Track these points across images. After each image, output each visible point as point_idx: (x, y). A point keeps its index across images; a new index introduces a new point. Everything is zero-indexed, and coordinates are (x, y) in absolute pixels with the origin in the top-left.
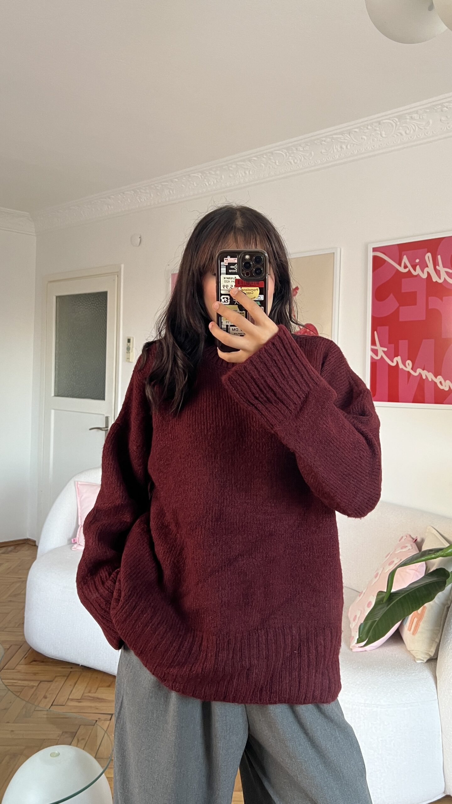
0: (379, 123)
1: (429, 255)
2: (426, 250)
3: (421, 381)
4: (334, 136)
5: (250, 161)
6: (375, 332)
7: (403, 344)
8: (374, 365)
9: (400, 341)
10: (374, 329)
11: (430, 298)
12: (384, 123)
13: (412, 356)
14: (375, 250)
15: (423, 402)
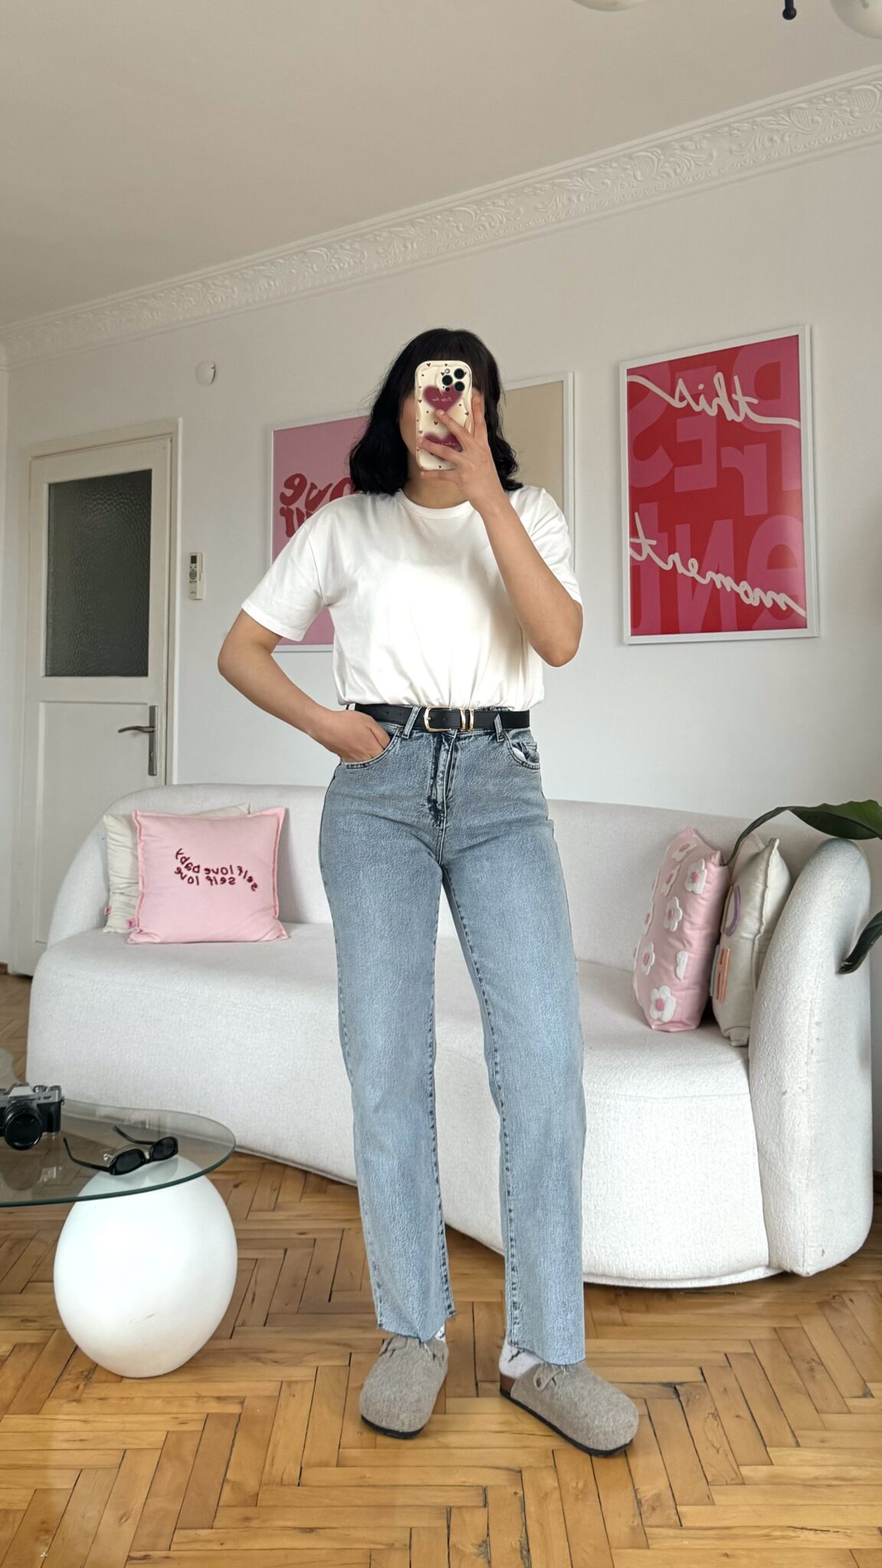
0: (631, 157)
1: (719, 376)
2: (715, 367)
3: (714, 591)
4: (556, 181)
5: (413, 225)
6: (636, 514)
7: (683, 532)
8: (636, 569)
9: (678, 527)
10: (633, 509)
11: (723, 450)
12: (638, 157)
13: (698, 551)
14: (631, 372)
15: (718, 630)
